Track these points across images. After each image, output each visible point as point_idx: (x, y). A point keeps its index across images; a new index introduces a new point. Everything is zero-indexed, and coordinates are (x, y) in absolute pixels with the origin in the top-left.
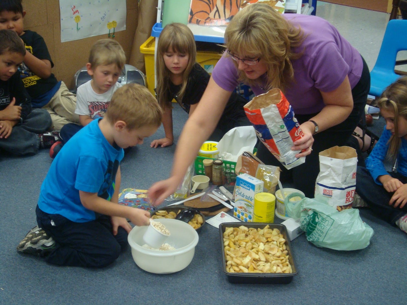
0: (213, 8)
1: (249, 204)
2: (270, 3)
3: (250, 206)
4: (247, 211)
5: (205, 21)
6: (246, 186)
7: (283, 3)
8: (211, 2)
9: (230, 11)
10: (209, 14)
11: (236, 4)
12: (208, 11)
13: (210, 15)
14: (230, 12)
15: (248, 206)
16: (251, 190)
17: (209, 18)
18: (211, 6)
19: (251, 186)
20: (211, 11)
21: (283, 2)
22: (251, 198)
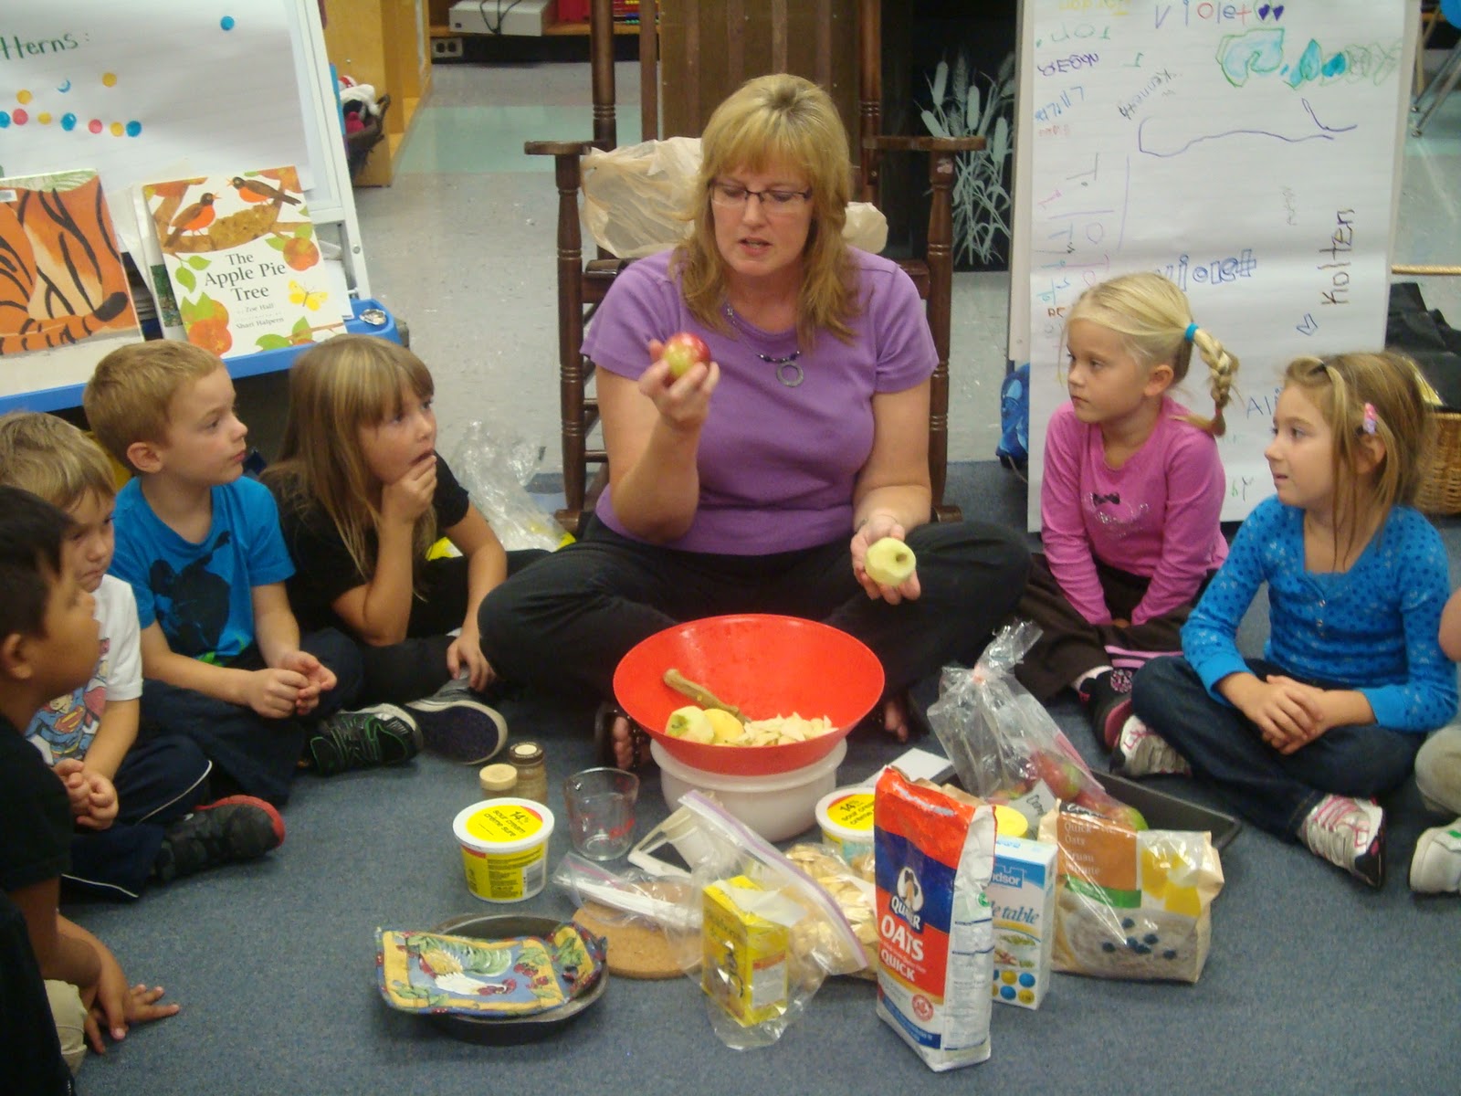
0: (31, 283)
1: (1021, 935)
2: (257, 216)
3: (1026, 942)
4: (1013, 961)
5: (22, 337)
6: (1004, 874)
7: (299, 207)
8: (15, 262)
9: (97, 280)
10: (25, 309)
11: (108, 251)
12: (20, 299)
13: (29, 310)
14: (101, 280)
15: (1017, 941)
16: (1025, 883)
17: (30, 321)
18: (20, 275)
19: (1023, 871)
20: (28, 298)
21: (297, 205)
22: (1028, 912)
